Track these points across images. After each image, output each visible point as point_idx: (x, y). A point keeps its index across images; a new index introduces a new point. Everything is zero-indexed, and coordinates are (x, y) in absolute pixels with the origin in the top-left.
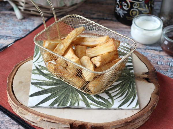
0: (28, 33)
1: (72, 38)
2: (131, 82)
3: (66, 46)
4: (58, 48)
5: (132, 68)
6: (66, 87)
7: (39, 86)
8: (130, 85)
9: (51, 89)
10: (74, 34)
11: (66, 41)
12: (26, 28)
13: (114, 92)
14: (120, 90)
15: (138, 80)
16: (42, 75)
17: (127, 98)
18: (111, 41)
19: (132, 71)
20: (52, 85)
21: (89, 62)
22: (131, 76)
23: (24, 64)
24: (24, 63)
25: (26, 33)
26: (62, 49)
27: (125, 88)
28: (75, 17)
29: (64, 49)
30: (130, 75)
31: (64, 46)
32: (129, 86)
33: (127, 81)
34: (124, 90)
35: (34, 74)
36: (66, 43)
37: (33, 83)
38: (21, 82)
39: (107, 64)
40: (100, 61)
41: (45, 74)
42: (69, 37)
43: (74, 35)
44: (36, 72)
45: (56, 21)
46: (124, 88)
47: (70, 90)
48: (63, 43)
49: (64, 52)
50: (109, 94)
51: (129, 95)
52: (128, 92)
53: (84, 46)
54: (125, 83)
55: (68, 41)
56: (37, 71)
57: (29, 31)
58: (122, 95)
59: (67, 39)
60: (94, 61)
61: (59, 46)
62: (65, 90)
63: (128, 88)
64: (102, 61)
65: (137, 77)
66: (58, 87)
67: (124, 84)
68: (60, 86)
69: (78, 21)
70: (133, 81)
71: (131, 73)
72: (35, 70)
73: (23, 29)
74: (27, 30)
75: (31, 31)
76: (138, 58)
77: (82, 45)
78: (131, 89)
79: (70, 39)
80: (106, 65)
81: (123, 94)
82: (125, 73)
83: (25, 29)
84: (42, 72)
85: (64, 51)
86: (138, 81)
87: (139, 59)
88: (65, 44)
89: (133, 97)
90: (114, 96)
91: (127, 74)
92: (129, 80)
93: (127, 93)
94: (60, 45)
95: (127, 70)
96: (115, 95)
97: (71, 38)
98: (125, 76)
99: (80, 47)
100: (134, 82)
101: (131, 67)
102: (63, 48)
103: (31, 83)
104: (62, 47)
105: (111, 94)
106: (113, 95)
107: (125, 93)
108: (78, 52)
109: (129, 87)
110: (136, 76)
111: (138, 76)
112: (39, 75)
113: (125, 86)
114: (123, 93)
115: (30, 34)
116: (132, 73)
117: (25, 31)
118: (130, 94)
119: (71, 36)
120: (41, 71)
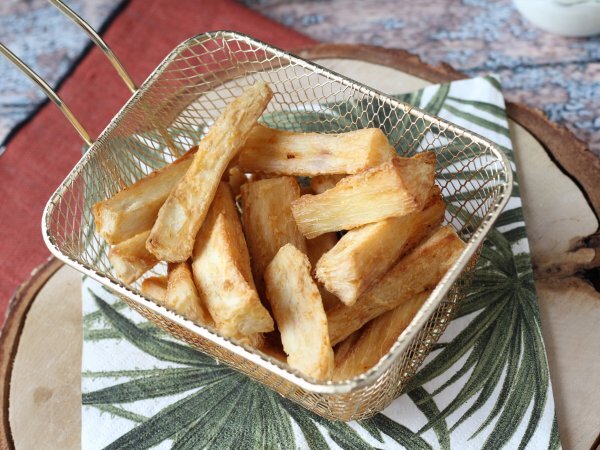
0: (63, 69)
1: (217, 158)
2: (520, 314)
3: (199, 209)
4: (164, 227)
5: (521, 224)
6: (235, 390)
7: (117, 405)
8: (517, 330)
9: (171, 411)
10: (223, 138)
11: (193, 184)
12: (52, 44)
13: (449, 383)
14: (471, 370)
15: (551, 288)
16: (127, 337)
17: (506, 411)
18: (389, 171)
19: (522, 247)
20: (176, 389)
21: (306, 290)
22: (519, 275)
23: (47, 286)
24: (48, 280)
25: (55, 71)
26: (183, 232)
27: (495, 353)
28: (220, 41)
29: (191, 229)
30: (515, 272)
31: (190, 214)
32: (513, 339)
33: (500, 307)
34: (489, 363)
35: (90, 342)
36: (196, 193)
37: (93, 394)
38: (42, 395)
39: (391, 268)
40: (355, 282)
41: (141, 331)
42: (206, 157)
43: (225, 143)
44: (101, 324)
45: (135, 93)
46: (489, 351)
47: (255, 404)
48: (183, 200)
49: (192, 242)
50: (426, 399)
51: (514, 396)
52: (509, 372)
53: (283, 178)
54: (495, 322)
55: (202, 180)
56: (103, 318)
57: (65, 57)
58: (482, 395)
59: (198, 171)
60: (329, 279)
61: (166, 215)
62: (234, 411)
63: (507, 349)
64: (361, 278)
65: (549, 270)
66: (200, 395)
67: (491, 329)
68: (208, 390)
69: (234, 60)
70: (529, 304)
71: (518, 257)
72: (95, 315)
73: (39, 52)
74: (56, 52)
75: (72, 55)
76: (545, 155)
77: (274, 175)
78: (521, 357)
79: (213, 167)
80: (389, 280)
81: (486, 387)
82: (488, 263)
83: (49, 51)
84: (127, 321)
85: (189, 237)
86: (551, 294)
87: (552, 158)
88: (190, 201)
89: (533, 402)
90: (450, 409)
91: (501, 269)
92: (508, 305)
93: (507, 379)
94: (171, 209)
95: (496, 244)
96: (455, 401)
97: (212, 161)
98: (493, 281)
99: (266, 192)
100: (533, 314)
101: (517, 219)
102: (186, 224)
103: (84, 396)
104: (180, 221)
105: (436, 399)
106: (442, 402)
107: (495, 385)
108: (258, 219)
109: (513, 347)
110: (543, 267)
111: (549, 264)
112: (114, 341)
113: (493, 339)
114: (489, 382)
115: (70, 81)
116: (523, 255)
117: (48, 65)
118: (521, 387)
119: (213, 152)
120: (121, 317)
